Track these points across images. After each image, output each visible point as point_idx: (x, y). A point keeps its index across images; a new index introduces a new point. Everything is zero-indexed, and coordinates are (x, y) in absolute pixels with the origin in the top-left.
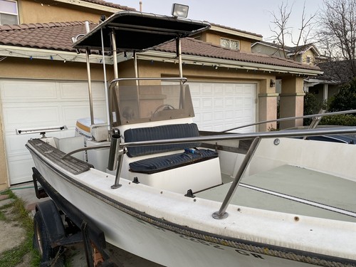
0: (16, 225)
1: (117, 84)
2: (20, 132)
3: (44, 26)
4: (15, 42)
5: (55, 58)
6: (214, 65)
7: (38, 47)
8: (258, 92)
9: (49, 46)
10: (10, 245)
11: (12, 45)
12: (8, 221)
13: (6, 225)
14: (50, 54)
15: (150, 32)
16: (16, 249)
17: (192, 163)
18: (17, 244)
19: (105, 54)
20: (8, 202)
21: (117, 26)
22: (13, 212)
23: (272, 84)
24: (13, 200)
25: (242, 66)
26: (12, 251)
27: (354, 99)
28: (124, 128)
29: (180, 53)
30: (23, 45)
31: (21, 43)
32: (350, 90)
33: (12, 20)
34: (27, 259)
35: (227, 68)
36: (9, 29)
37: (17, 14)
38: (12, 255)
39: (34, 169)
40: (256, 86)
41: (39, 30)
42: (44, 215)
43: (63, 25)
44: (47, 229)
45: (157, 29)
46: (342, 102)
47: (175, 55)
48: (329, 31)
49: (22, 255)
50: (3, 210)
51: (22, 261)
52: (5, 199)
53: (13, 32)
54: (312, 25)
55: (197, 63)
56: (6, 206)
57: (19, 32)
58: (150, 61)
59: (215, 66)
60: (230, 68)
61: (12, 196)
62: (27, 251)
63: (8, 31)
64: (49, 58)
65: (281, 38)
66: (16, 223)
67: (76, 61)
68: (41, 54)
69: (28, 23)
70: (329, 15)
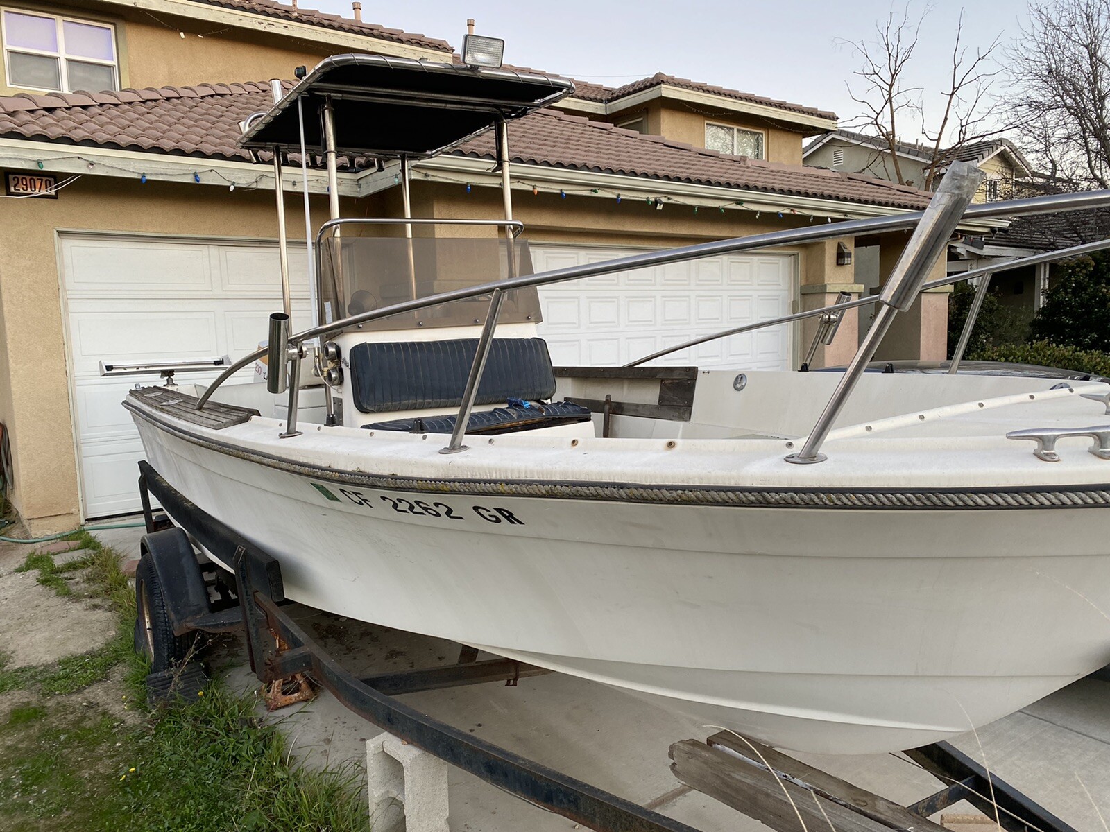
0: (96, 607)
1: (338, 234)
2: (109, 368)
3: (184, 93)
4: (101, 137)
5: (207, 180)
6: (652, 198)
7: (160, 151)
8: (801, 282)
9: (190, 147)
10: (79, 645)
11: (94, 144)
12: (77, 598)
13: (70, 605)
14: (193, 169)
15: (423, 104)
16: (93, 655)
17: (515, 429)
18: (97, 643)
19: (341, 168)
20: (78, 555)
21: (337, 92)
22: (89, 580)
23: (841, 257)
24: (91, 552)
25: (739, 202)
26: (83, 657)
27: (1103, 301)
28: (350, 341)
29: (506, 157)
30: (122, 143)
31: (118, 140)
32: (1091, 275)
33: (101, 78)
34: (118, 676)
35: (692, 207)
36: (88, 102)
37: (114, 63)
38: (82, 667)
39: (142, 464)
40: (796, 263)
41: (167, 105)
42: (158, 557)
43: (237, 90)
44: (164, 590)
45: (440, 96)
46: (1066, 314)
47: (491, 164)
48: (1046, 98)
49: (106, 668)
50: (66, 575)
51: (107, 678)
52: (70, 550)
53: (97, 110)
54: (985, 81)
55: (601, 194)
56: (72, 566)
57: (114, 112)
58: (464, 186)
59: (656, 203)
60: (701, 209)
61: (90, 543)
62: (118, 659)
63: (85, 107)
64: (189, 179)
65: (885, 120)
66: (97, 601)
67: (261, 186)
68: (170, 169)
69: (139, 86)
70: (1048, 49)
